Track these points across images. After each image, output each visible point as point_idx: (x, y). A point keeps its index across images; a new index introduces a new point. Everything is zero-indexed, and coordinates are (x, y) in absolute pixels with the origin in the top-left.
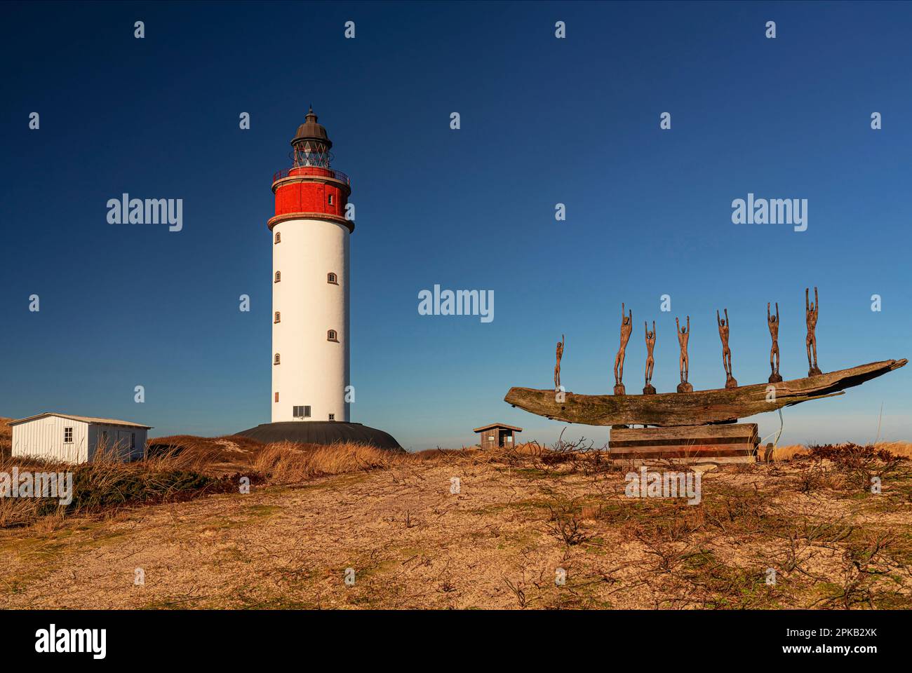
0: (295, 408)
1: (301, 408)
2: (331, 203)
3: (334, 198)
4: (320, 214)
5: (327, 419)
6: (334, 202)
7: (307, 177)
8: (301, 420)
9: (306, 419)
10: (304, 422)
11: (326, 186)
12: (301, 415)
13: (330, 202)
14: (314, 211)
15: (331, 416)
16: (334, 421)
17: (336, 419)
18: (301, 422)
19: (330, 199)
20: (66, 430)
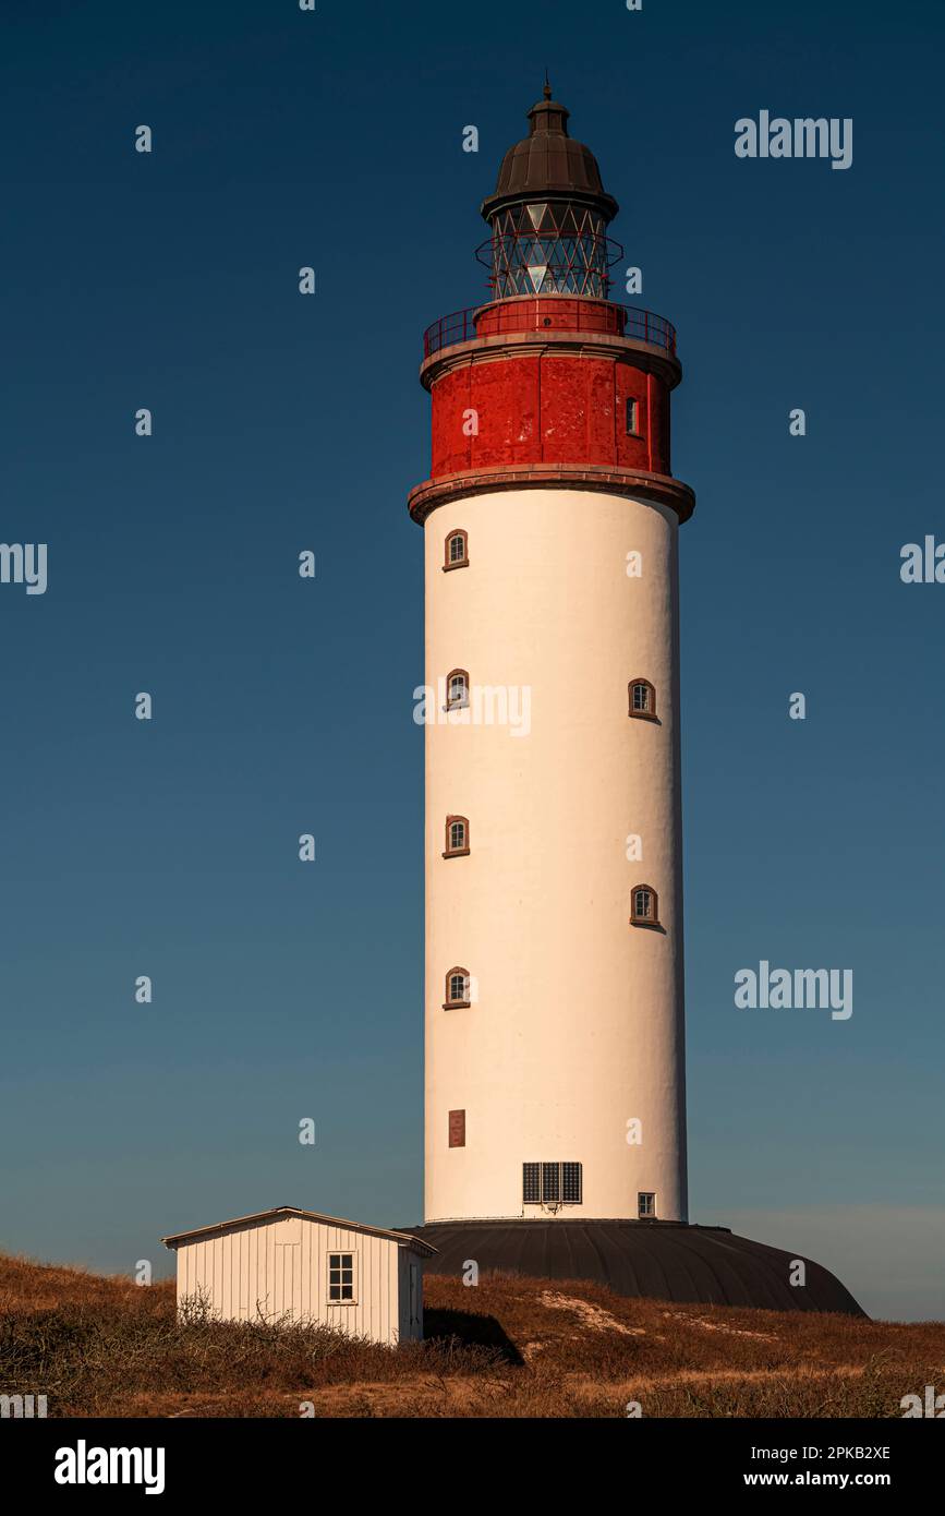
0: (530, 1170)
1: (551, 1168)
2: (634, 429)
3: (642, 411)
4: (608, 471)
5: (631, 1213)
6: (642, 423)
7: (563, 336)
8: (551, 1216)
9: (568, 1212)
10: (562, 1222)
11: (620, 367)
12: (551, 1196)
13: (629, 425)
14: (585, 459)
15: (645, 1200)
16: (655, 1219)
17: (661, 1211)
18: (550, 1223)
19: (629, 415)
20: (334, 1261)
